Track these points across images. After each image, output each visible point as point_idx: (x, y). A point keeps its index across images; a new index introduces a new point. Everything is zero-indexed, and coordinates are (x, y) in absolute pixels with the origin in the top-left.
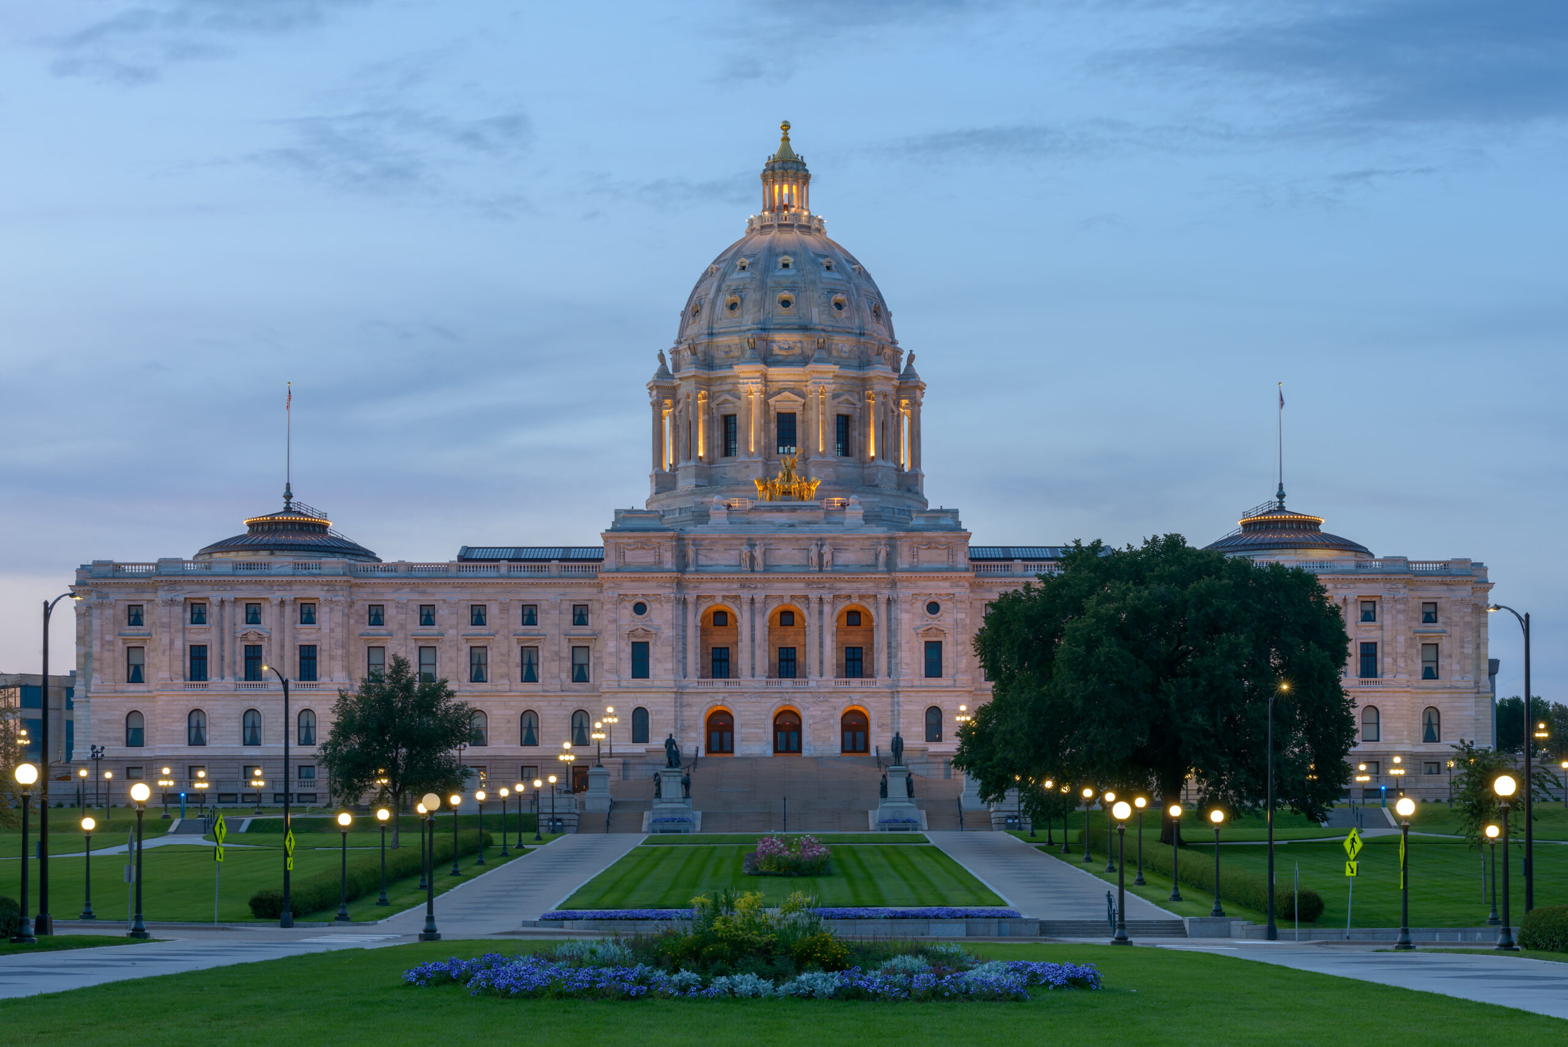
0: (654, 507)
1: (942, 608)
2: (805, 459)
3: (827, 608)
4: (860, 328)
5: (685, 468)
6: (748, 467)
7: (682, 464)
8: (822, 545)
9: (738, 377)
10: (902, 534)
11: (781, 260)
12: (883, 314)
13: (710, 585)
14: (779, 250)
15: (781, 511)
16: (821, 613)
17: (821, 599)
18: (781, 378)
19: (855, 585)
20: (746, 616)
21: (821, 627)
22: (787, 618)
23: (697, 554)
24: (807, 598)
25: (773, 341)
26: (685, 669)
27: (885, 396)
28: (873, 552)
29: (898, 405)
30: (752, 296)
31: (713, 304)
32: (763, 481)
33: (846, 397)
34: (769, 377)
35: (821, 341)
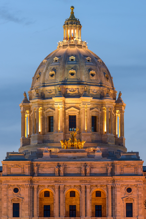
0: (22, 151)
1: (133, 190)
2: (79, 133)
3: (88, 190)
4: (100, 83)
5: (34, 137)
6: (58, 136)
7: (32, 135)
8: (86, 166)
9: (54, 102)
10: (117, 161)
11: (71, 58)
12: (109, 78)
13: (43, 181)
14: (70, 54)
15: (70, 153)
16: (86, 192)
17: (86, 186)
18: (70, 102)
19: (99, 181)
20: (57, 193)
21: (86, 198)
22: (73, 194)
23: (38, 169)
24: (80, 186)
25: (67, 88)
26: (33, 213)
27: (110, 109)
28: (105, 168)
29: (115, 112)
30: (60, 71)
31: (45, 74)
32: (64, 141)
33: (95, 109)
34: (66, 102)
35: (86, 88)
